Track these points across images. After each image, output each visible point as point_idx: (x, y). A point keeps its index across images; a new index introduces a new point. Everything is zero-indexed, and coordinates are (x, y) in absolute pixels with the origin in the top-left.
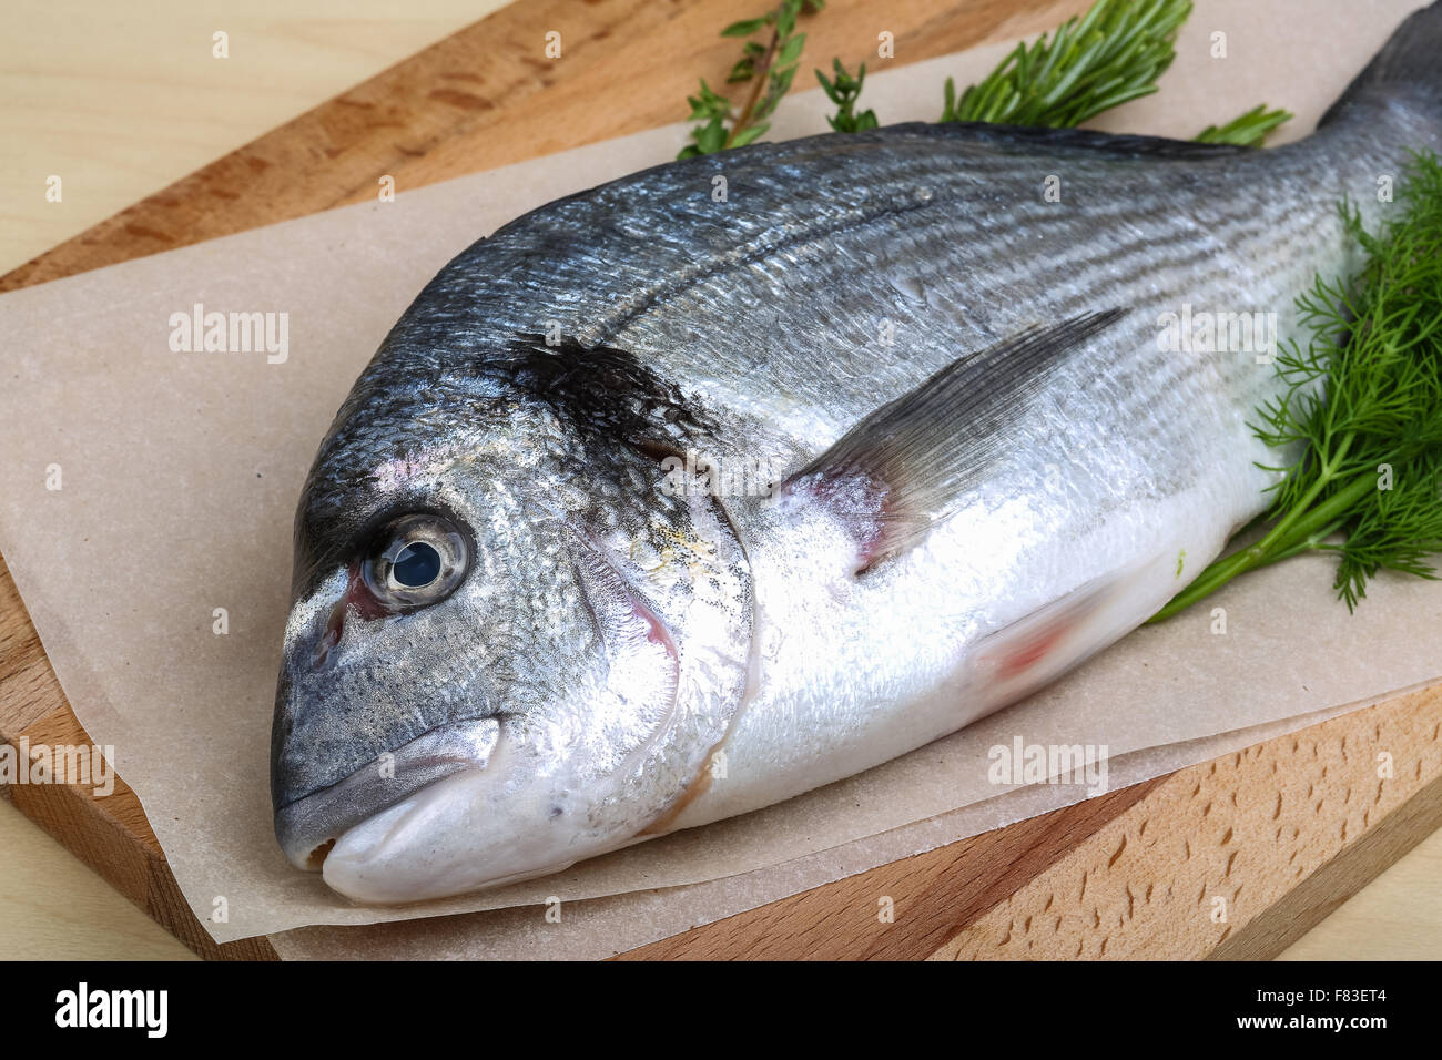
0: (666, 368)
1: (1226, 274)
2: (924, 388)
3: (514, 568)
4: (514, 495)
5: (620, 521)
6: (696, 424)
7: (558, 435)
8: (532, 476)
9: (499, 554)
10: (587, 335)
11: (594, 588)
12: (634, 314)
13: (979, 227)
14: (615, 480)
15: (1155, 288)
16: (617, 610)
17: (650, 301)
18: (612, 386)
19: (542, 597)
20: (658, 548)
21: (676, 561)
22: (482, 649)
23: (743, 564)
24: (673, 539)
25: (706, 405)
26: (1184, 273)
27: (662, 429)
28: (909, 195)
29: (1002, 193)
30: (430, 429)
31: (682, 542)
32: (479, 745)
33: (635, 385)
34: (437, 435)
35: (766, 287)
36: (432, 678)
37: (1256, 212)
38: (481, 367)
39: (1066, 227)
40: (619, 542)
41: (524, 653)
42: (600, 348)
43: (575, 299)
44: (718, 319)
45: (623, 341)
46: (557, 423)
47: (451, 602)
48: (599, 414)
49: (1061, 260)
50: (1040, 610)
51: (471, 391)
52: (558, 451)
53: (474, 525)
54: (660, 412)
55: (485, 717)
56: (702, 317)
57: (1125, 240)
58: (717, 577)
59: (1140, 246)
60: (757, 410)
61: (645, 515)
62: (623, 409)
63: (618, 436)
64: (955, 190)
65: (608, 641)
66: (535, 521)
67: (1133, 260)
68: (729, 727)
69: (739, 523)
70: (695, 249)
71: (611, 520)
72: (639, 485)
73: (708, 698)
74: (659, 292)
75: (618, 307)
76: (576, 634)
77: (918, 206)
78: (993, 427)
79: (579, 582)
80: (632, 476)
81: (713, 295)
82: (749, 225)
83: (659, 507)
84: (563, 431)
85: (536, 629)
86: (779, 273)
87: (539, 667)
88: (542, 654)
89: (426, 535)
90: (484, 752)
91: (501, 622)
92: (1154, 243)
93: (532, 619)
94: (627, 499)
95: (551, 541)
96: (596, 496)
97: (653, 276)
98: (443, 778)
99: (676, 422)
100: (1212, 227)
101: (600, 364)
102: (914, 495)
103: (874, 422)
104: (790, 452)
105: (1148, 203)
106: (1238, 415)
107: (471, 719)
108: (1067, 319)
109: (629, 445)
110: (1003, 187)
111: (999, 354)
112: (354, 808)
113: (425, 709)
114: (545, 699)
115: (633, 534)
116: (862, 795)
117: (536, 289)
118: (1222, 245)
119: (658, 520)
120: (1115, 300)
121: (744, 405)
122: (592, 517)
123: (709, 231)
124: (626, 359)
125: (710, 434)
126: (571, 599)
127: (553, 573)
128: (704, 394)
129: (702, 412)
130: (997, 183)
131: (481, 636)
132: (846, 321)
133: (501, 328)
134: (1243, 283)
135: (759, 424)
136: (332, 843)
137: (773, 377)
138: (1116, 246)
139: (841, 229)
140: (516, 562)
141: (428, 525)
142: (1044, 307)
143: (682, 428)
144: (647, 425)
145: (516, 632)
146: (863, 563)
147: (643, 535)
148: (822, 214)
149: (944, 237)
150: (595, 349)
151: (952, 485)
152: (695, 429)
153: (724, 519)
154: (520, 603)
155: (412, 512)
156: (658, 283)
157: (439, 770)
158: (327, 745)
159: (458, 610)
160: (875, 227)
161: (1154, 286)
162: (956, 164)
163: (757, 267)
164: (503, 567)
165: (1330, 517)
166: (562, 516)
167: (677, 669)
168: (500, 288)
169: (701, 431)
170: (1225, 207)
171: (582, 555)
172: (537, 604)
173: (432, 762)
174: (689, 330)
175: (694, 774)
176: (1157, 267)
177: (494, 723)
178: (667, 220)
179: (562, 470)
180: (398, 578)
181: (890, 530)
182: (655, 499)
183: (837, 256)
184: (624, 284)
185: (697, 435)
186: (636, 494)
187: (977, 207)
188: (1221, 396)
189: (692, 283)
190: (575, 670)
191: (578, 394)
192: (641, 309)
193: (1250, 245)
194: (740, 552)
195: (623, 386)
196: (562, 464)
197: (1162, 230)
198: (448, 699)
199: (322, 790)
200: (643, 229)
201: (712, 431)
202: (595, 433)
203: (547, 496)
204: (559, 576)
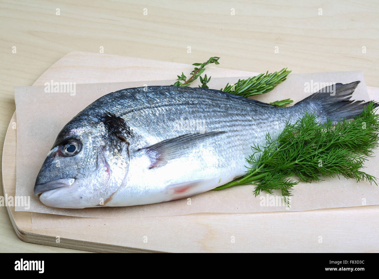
0: (129, 124)
1: (253, 129)
2: (177, 138)
3: (87, 153)
4: (92, 140)
5: (109, 149)
6: (130, 135)
7: (104, 131)
8: (97, 137)
9: (86, 150)
10: (118, 114)
11: (99, 160)
12: (128, 112)
13: (204, 110)
14: (111, 142)
15: (235, 129)
16: (101, 165)
17: (132, 111)
18: (118, 125)
19: (90, 159)
20: (114, 155)
21: (116, 158)
22: (76, 166)
23: (128, 162)
24: (117, 155)
25: (133, 132)
26: (244, 128)
27: (124, 134)
28: (193, 102)
29: (213, 105)
30: (84, 125)
31: (119, 155)
32: (70, 183)
33: (122, 125)
34: (84, 126)
35: (156, 113)
36: (66, 169)
37: (267, 119)
38: (97, 116)
39: (222, 114)
40: (107, 153)
41: (83, 168)
42: (119, 117)
43: (119, 107)
44: (143, 117)
45: (124, 117)
46: (105, 129)
47: (74, 157)
48: (113, 129)
49: (217, 120)
50: (185, 182)
51: (93, 120)
52: (103, 134)
53: (83, 144)
54: (124, 131)
55: (73, 178)
56: (141, 116)
57: (234, 119)
58: (123, 163)
59: (236, 121)
60: (143, 135)
61: (114, 149)
62: (118, 129)
63: (115, 134)
64: (203, 103)
65: (98, 170)
66: (94, 145)
67: (233, 123)
68: (117, 190)
69: (130, 154)
70: (146, 103)
71: (107, 149)
72: (115, 144)
73: (114, 184)
74: (135, 109)
75: (126, 110)
76: (93, 167)
77: (193, 104)
78: (188, 147)
79: (97, 158)
80: (114, 142)
81: (145, 112)
82: (159, 101)
83: (117, 148)
84: (105, 131)
85: (87, 165)
86: (159, 111)
87: (85, 171)
88: (86, 170)
89: (75, 144)
90: (71, 184)
91: (81, 162)
92: (240, 121)
93: (87, 163)
94: (112, 145)
95: (95, 150)
96: (107, 144)
97: (135, 106)
98: (62, 187)
99: (127, 134)
100: (255, 120)
101: (117, 120)
102: (166, 157)
103: (164, 142)
104: (145, 144)
105: (244, 113)
106: (244, 156)
107: (70, 178)
108: (213, 131)
109: (116, 136)
110: (214, 104)
111: (195, 135)
112: (46, 188)
113: (63, 174)
114: (84, 177)
115: (110, 152)
116: (146, 209)
117: (114, 104)
118: (255, 124)
119: (116, 150)
120: (225, 129)
121: (140, 133)
122: (104, 148)
123: (151, 100)
124: (122, 121)
125: (132, 137)
126: (95, 161)
127: (93, 156)
128: (134, 130)
129: (132, 133)
130: (213, 103)
131: (77, 164)
132: (168, 122)
133: (104, 109)
134: (256, 132)
135: (142, 137)
136: (41, 194)
137: (148, 129)
138: (231, 119)
139: (175, 105)
140: (88, 152)
141: (76, 142)
142: (209, 128)
143: (127, 135)
144: (121, 133)
145: (83, 164)
146: (151, 167)
147: (112, 152)
148: (173, 102)
149: (195, 111)
150: (118, 117)
151: (175, 156)
152: (130, 136)
153: (128, 153)
154: (86, 159)
155: (73, 139)
156: (136, 108)
157: (62, 185)
158: (45, 177)
159: (75, 159)
160: (183, 106)
161: (235, 128)
162: (207, 98)
163: (156, 109)
164: (85, 153)
165: (257, 178)
166: (99, 146)
167: (109, 178)
168: (108, 102)
169: (131, 136)
170: (261, 117)
171: (100, 154)
172: (89, 160)
173: (61, 184)
174: (137, 117)
175: (109, 197)
176: (238, 125)
177: (74, 179)
178: (145, 96)
179: (102, 138)
180: (67, 150)
181: (158, 162)
182: (117, 147)
183: (172, 110)
184: (130, 106)
185: (130, 137)
186: (114, 145)
187: (205, 107)
188: (241, 152)
189: (142, 109)
190: (91, 174)
191: (111, 125)
192: (130, 112)
193: (262, 125)
194: (129, 159)
195: (120, 125)
196: (103, 137)
197: (243, 118)
198: (67, 173)
199: (42, 184)
200: (139, 97)
201: (133, 137)
202: (111, 132)
203: (98, 142)
204: (94, 156)
